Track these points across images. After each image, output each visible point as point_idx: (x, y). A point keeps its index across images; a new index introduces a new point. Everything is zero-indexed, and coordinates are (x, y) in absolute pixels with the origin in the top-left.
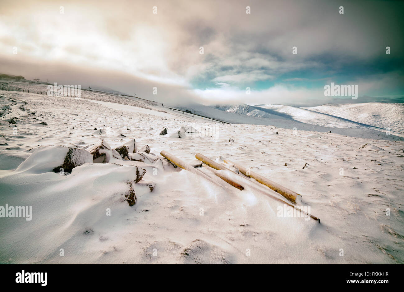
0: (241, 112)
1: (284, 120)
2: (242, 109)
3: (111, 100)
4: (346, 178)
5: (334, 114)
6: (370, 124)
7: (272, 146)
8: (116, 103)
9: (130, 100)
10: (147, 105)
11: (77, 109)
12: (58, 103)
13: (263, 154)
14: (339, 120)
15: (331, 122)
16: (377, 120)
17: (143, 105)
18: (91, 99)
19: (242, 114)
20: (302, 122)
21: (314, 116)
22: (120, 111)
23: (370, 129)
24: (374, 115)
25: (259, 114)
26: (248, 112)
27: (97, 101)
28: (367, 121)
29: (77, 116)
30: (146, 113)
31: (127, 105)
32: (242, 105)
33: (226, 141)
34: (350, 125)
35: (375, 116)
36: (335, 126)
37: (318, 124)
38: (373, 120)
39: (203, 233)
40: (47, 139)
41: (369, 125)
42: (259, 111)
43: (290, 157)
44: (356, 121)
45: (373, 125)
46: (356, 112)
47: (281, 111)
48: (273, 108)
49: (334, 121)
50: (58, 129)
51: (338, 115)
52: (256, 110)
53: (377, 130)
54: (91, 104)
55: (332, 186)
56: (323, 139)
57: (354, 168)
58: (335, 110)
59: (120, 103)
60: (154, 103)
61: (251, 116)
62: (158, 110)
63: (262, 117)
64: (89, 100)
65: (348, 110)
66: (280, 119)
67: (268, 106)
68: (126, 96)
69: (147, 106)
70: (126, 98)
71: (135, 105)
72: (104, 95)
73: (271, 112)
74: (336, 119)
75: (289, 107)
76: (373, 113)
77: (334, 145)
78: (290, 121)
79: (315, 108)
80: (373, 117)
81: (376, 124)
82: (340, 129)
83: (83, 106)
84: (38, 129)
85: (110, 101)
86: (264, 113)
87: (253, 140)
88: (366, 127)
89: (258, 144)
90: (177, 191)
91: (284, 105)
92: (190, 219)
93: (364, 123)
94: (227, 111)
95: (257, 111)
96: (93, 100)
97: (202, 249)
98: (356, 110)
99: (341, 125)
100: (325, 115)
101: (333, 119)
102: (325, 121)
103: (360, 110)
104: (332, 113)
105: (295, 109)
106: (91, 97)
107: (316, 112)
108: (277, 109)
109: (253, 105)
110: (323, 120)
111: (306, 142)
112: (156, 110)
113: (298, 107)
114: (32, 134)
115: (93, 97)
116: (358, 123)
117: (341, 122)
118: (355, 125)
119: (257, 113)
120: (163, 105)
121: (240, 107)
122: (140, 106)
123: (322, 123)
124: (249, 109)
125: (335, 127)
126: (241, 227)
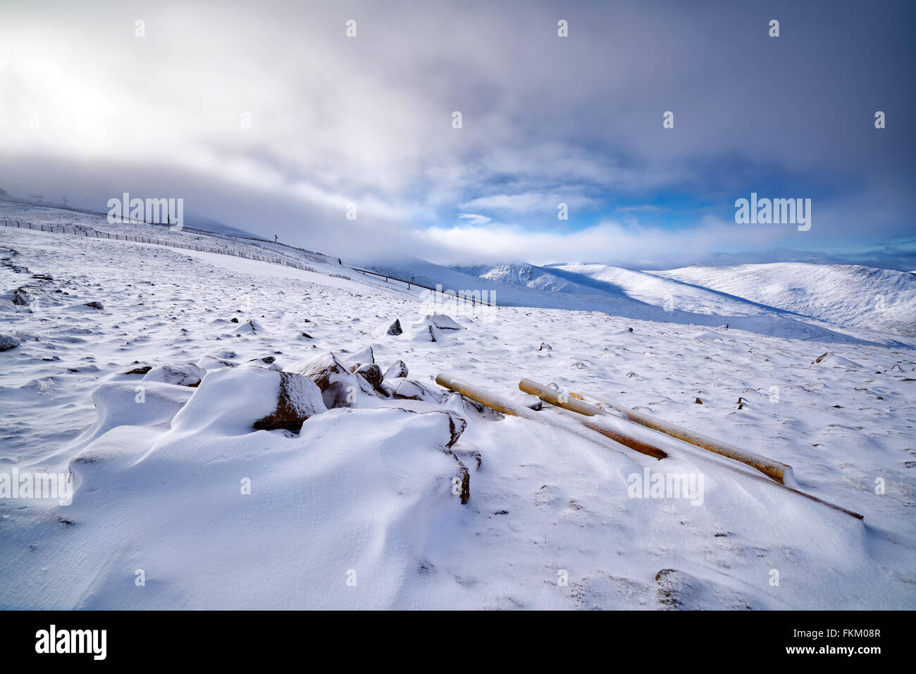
0: (514, 278)
1: (608, 298)
2: (516, 273)
3: (222, 248)
4: (836, 428)
5: (712, 285)
6: (784, 307)
7: (637, 360)
8: (233, 255)
9: (264, 248)
10: (303, 262)
11: (144, 267)
12: (93, 253)
13: (633, 378)
14: (722, 300)
15: (707, 304)
16: (798, 300)
17: (296, 261)
18: (175, 245)
19: (518, 283)
20: (646, 301)
21: (671, 290)
22: (243, 275)
23: (786, 318)
24: (792, 288)
25: (554, 284)
26: (531, 279)
27: (189, 250)
28: (780, 301)
29: (153, 285)
30: (306, 280)
31: (259, 260)
32: (517, 264)
33: (532, 348)
34: (745, 309)
35: (796, 290)
36: (714, 310)
37: (679, 306)
38: (790, 299)
39: (657, 555)
40: (137, 344)
41: (784, 309)
42: (553, 277)
43: (692, 384)
44: (758, 302)
45: (792, 310)
46: (757, 283)
47: (601, 278)
48: (585, 271)
49: (712, 301)
50: (138, 319)
51: (720, 287)
52: (548, 276)
53: (800, 320)
54: (175, 257)
55: (823, 445)
56: (726, 341)
57: (837, 407)
58: (714, 278)
59: (242, 255)
60: (321, 257)
61: (537, 288)
62: (330, 273)
63: (560, 291)
64: (168, 248)
65: (741, 277)
66: (599, 295)
67: (573, 267)
68: (255, 240)
69: (304, 264)
70: (254, 244)
71: (278, 262)
72: (204, 236)
73: (580, 280)
74: (716, 297)
75: (618, 269)
76: (791, 285)
77: (760, 356)
78: (621, 299)
79: (674, 273)
80: (790, 293)
81: (798, 308)
82: (726, 317)
83: (156, 262)
84: (92, 320)
85: (219, 252)
86: (564, 283)
87: (588, 346)
88: (778, 314)
89: (604, 355)
90: (531, 466)
91: (609, 266)
92: (608, 525)
93: (773, 306)
94: (484, 276)
95: (550, 279)
96: (178, 247)
97: (696, 588)
98: (756, 278)
99: (728, 309)
100: (695, 289)
101: (711, 296)
102: (694, 301)
103: (765, 279)
104: (708, 285)
105: (631, 274)
106: (172, 241)
107: (675, 281)
108: (592, 273)
109: (541, 265)
110: (689, 298)
111: (700, 350)
112: (326, 274)
113: (637, 269)
114: (91, 332)
115: (178, 242)
116: (761, 306)
117: (727, 303)
118: (756, 310)
119: (550, 282)
120: (340, 263)
121: (514, 268)
122: (288, 264)
123: (687, 304)
124: (533, 272)
125: (715, 314)
126: (719, 538)
